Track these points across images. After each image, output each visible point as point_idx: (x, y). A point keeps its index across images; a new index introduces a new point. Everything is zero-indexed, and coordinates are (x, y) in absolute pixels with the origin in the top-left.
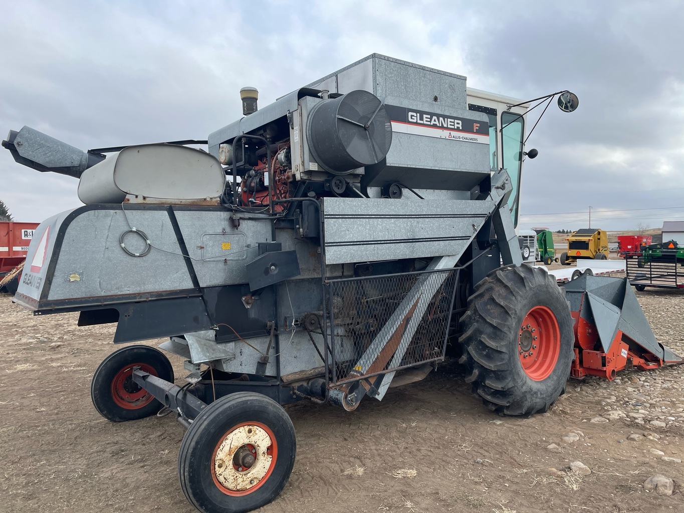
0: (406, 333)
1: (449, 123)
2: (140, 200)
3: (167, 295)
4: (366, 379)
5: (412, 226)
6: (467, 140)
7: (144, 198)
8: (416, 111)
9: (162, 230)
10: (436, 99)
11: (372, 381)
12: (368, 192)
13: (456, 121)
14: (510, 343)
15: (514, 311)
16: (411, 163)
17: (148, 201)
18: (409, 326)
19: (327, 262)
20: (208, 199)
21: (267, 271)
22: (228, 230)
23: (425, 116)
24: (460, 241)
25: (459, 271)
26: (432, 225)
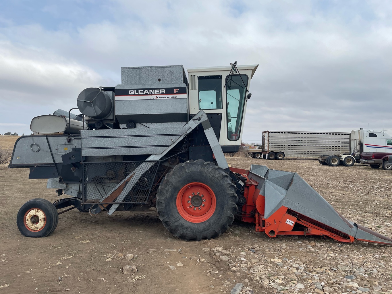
0: (125, 188)
1: (156, 92)
2: (37, 134)
3: (45, 165)
4: (101, 204)
5: (128, 141)
6: (167, 98)
7: (39, 133)
8: (134, 90)
9: (44, 143)
10: (159, 80)
11: (105, 206)
12: (120, 126)
13: (161, 90)
14: (166, 198)
15: (171, 183)
16: (130, 113)
17: (40, 134)
18: (127, 185)
19: (82, 155)
20: (60, 132)
21: (70, 158)
22: (67, 143)
23: (139, 91)
24: (162, 147)
25: (160, 162)
26: (141, 140)
